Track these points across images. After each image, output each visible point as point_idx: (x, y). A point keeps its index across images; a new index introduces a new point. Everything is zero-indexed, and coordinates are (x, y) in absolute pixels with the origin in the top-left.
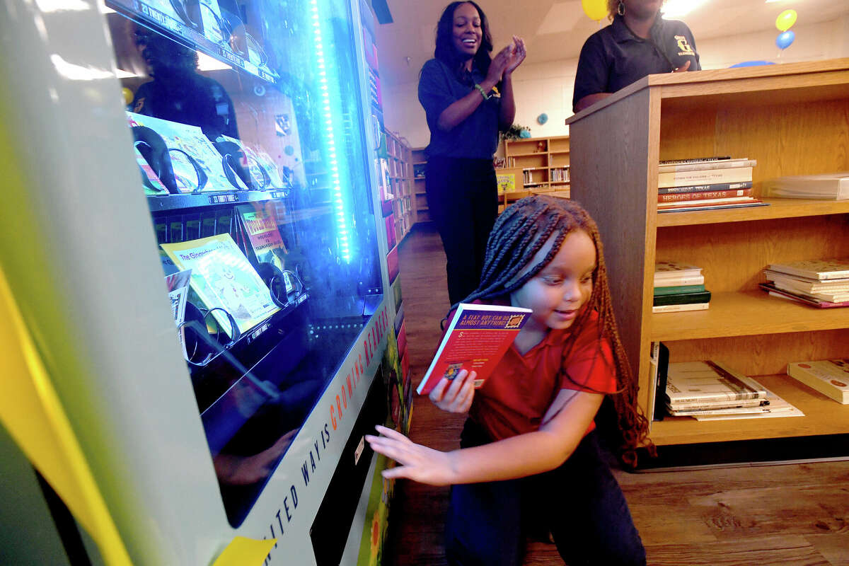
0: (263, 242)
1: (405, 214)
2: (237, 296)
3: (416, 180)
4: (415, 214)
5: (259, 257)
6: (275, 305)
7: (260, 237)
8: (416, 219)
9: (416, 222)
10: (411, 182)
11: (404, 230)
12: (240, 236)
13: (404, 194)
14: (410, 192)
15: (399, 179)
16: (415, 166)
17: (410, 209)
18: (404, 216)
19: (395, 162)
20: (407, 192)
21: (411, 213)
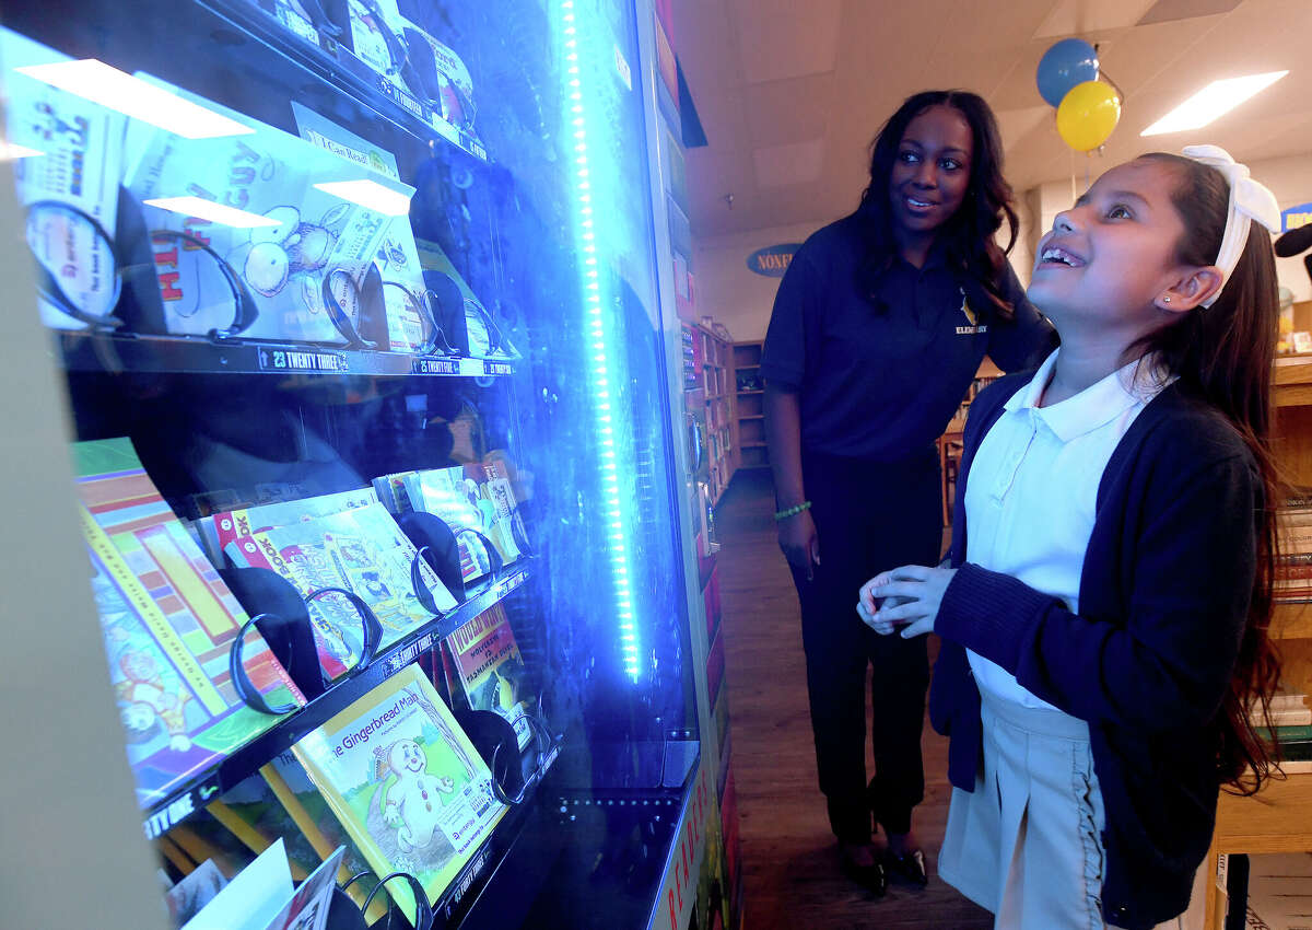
0: (481, 660)
1: (721, 459)
2: (429, 808)
3: (739, 396)
4: (738, 455)
5: (472, 696)
6: (498, 804)
7: (474, 652)
8: (739, 463)
9: (739, 467)
10: (731, 401)
11: (719, 486)
12: (439, 665)
13: (720, 423)
14: (730, 416)
15: (713, 400)
16: (737, 371)
17: (728, 448)
18: (719, 463)
19: (705, 372)
20: (724, 418)
21: (729, 454)
